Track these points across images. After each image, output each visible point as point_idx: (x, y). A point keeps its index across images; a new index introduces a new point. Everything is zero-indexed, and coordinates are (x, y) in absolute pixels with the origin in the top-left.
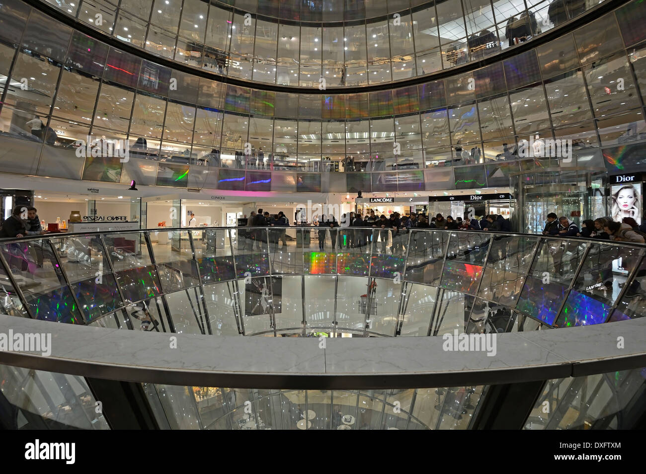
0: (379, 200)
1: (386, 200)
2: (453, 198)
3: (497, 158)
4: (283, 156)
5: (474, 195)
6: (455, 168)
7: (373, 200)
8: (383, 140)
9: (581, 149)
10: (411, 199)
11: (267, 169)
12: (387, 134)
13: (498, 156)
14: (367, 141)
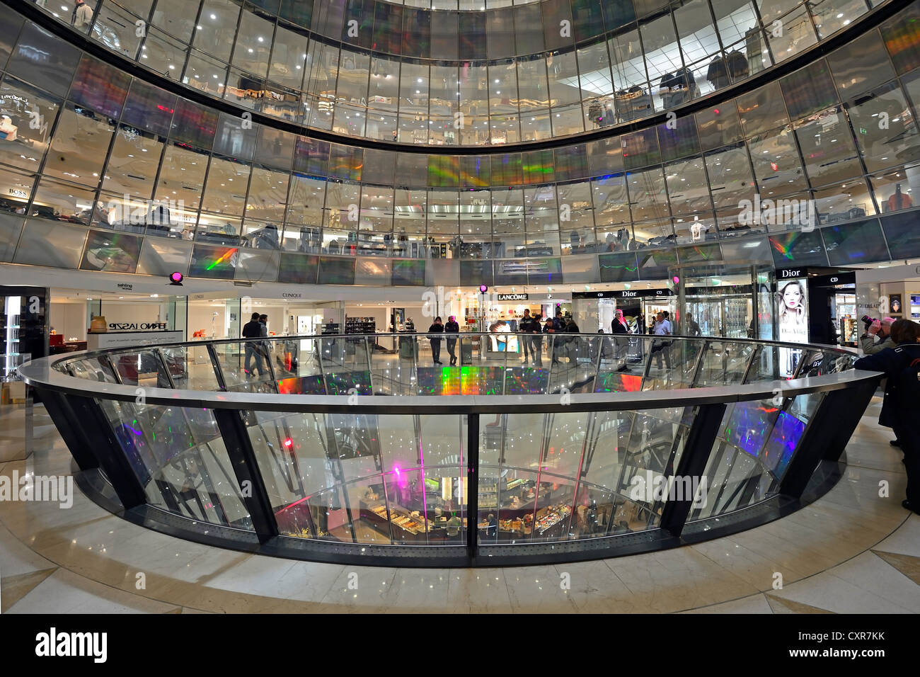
0: (510, 297)
1: (518, 297)
2: (602, 295)
3: (650, 243)
4: (368, 234)
5: (627, 291)
6: (599, 256)
7: (501, 297)
8: (506, 216)
9: (746, 234)
10: (550, 296)
11: (345, 252)
12: (510, 209)
13: (650, 240)
14: (487, 217)
